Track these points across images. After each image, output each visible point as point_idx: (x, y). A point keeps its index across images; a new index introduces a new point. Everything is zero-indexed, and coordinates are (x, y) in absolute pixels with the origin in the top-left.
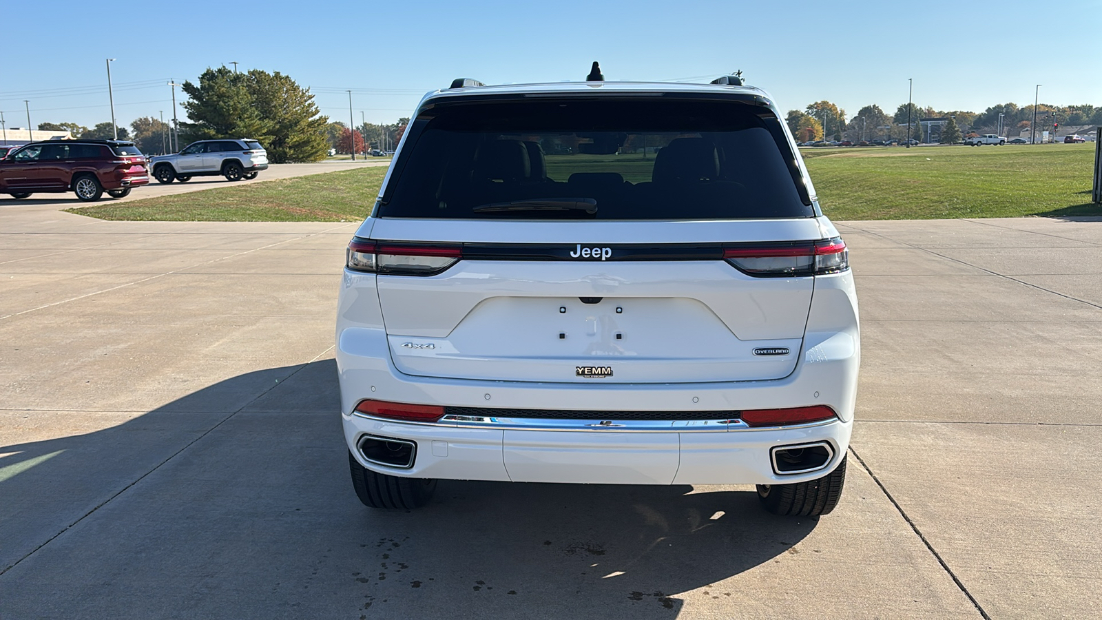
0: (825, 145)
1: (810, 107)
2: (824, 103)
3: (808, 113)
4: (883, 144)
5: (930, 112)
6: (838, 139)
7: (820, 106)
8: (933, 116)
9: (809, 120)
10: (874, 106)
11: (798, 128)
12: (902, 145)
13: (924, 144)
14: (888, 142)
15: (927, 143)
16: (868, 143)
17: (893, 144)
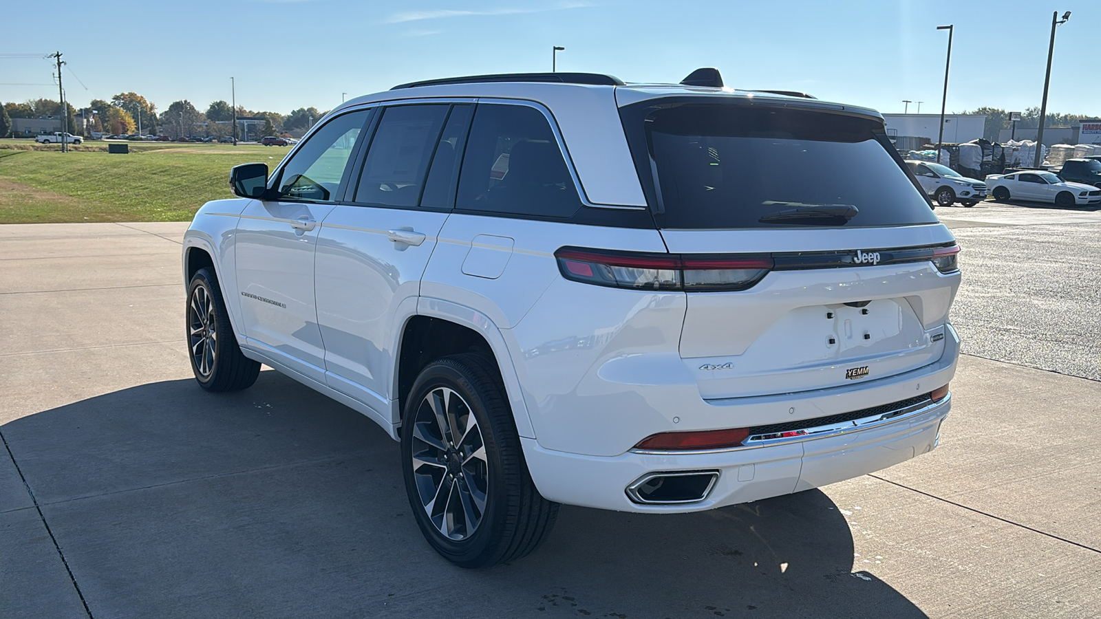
0: (141, 139)
1: (116, 98)
2: (131, 94)
3: (115, 104)
4: (201, 141)
5: (241, 111)
6: (153, 132)
7: (127, 97)
8: (245, 115)
9: (118, 111)
10: (185, 101)
11: (107, 119)
12: (222, 142)
13: (242, 142)
14: (207, 139)
15: (244, 141)
16: (187, 139)
17: (214, 141)
